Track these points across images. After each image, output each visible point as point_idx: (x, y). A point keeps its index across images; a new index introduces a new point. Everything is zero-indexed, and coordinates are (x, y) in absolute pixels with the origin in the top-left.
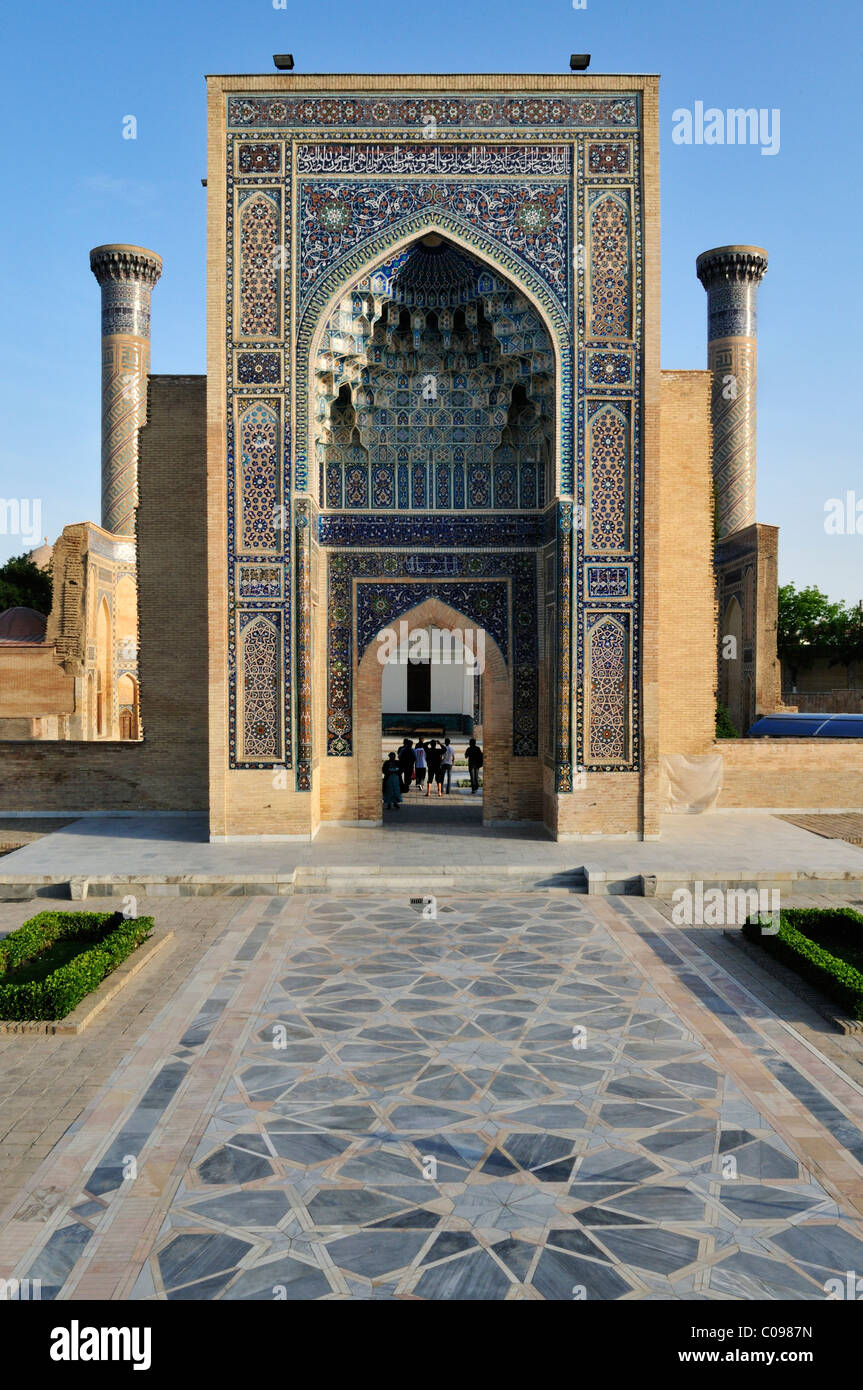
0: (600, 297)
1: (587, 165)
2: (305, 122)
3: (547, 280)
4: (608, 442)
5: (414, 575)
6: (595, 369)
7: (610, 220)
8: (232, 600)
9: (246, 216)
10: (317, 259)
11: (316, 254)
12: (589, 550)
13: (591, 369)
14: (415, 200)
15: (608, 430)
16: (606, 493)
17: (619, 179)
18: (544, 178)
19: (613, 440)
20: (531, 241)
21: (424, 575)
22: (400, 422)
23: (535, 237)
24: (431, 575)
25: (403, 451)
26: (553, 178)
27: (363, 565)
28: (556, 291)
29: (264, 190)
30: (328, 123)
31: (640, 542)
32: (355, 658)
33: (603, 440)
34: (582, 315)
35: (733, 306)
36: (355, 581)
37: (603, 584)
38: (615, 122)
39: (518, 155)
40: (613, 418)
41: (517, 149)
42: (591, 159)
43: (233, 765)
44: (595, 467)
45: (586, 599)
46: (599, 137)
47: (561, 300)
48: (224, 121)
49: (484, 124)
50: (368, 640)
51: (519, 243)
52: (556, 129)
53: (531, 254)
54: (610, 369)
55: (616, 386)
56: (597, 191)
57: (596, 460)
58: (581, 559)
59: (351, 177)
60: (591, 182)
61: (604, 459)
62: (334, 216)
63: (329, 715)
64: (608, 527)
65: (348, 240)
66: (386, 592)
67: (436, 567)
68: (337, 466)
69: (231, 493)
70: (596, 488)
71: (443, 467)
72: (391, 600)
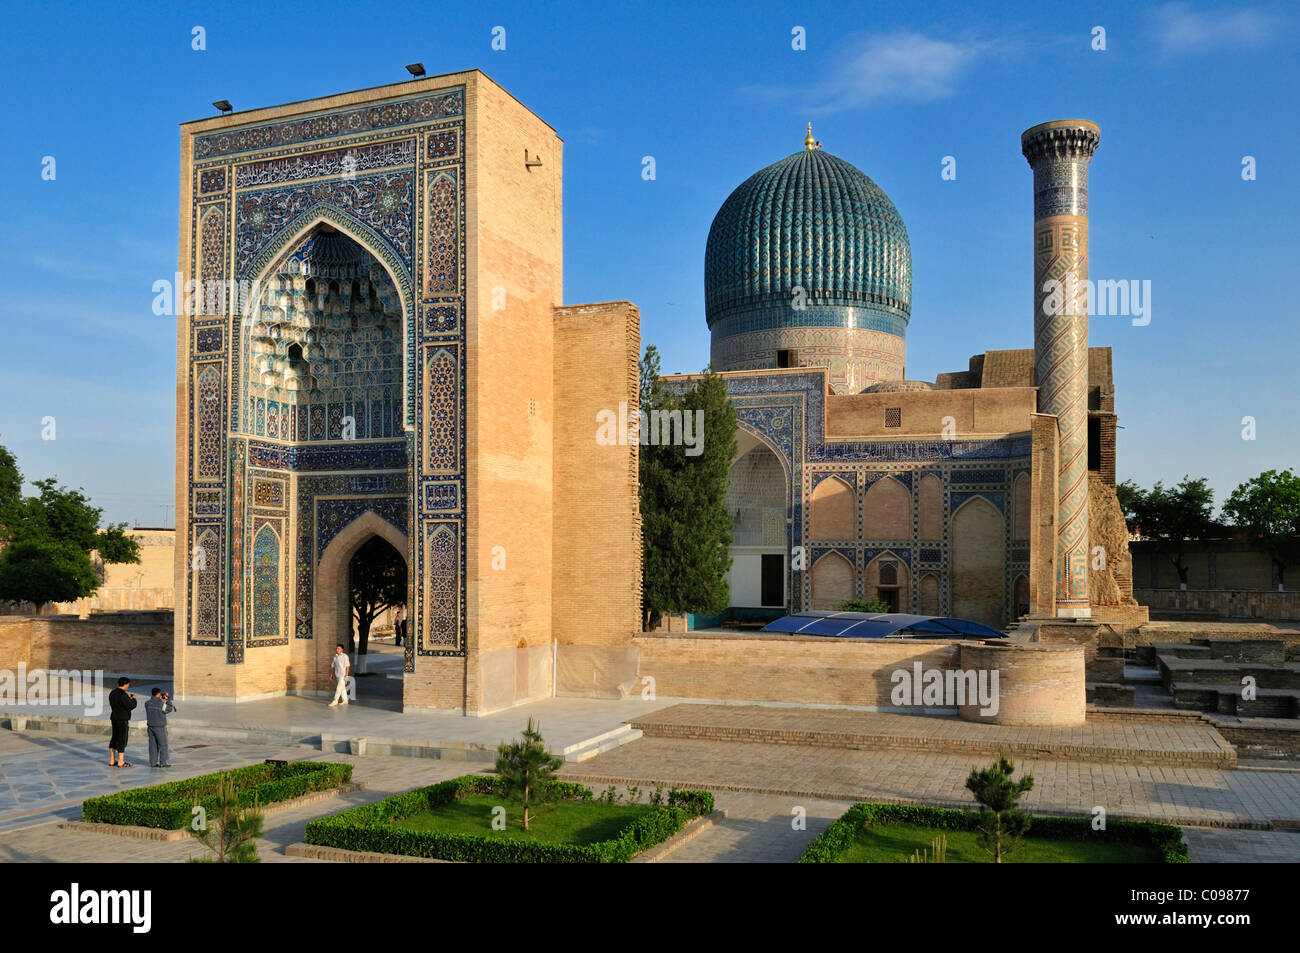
0: (435, 261)
1: (426, 153)
2: (240, 150)
3: (398, 251)
4: (442, 380)
5: (356, 492)
6: (431, 320)
7: (443, 195)
8: (191, 515)
9: (205, 225)
10: (247, 253)
11: (245, 249)
12: (426, 470)
13: (427, 320)
14: (309, 198)
15: (442, 370)
16: (441, 422)
17: (449, 161)
18: (396, 168)
19: (446, 378)
20: (387, 220)
21: (363, 492)
23: (390, 217)
24: (368, 492)
25: (349, 393)
26: (403, 167)
27: (321, 486)
28: (404, 259)
29: (216, 204)
30: (255, 148)
31: (464, 462)
32: (315, 559)
33: (438, 378)
34: (421, 277)
36: (316, 498)
37: (438, 499)
38: (447, 114)
39: (378, 152)
40: (446, 359)
41: (378, 147)
42: (429, 147)
44: (432, 401)
45: (425, 511)
46: (435, 129)
47: (407, 266)
48: (191, 156)
49: (355, 132)
50: (325, 546)
51: (379, 223)
52: (404, 127)
53: (387, 231)
54: (441, 319)
55: (447, 333)
56: (433, 173)
57: (433, 396)
58: (420, 478)
59: (269, 186)
60: (429, 166)
61: (439, 395)
62: (258, 218)
63: (297, 606)
64: (442, 451)
65: (266, 236)
66: (338, 507)
67: (371, 486)
68: (304, 407)
69: (191, 436)
70: (433, 419)
71: (376, 404)
72: (340, 513)
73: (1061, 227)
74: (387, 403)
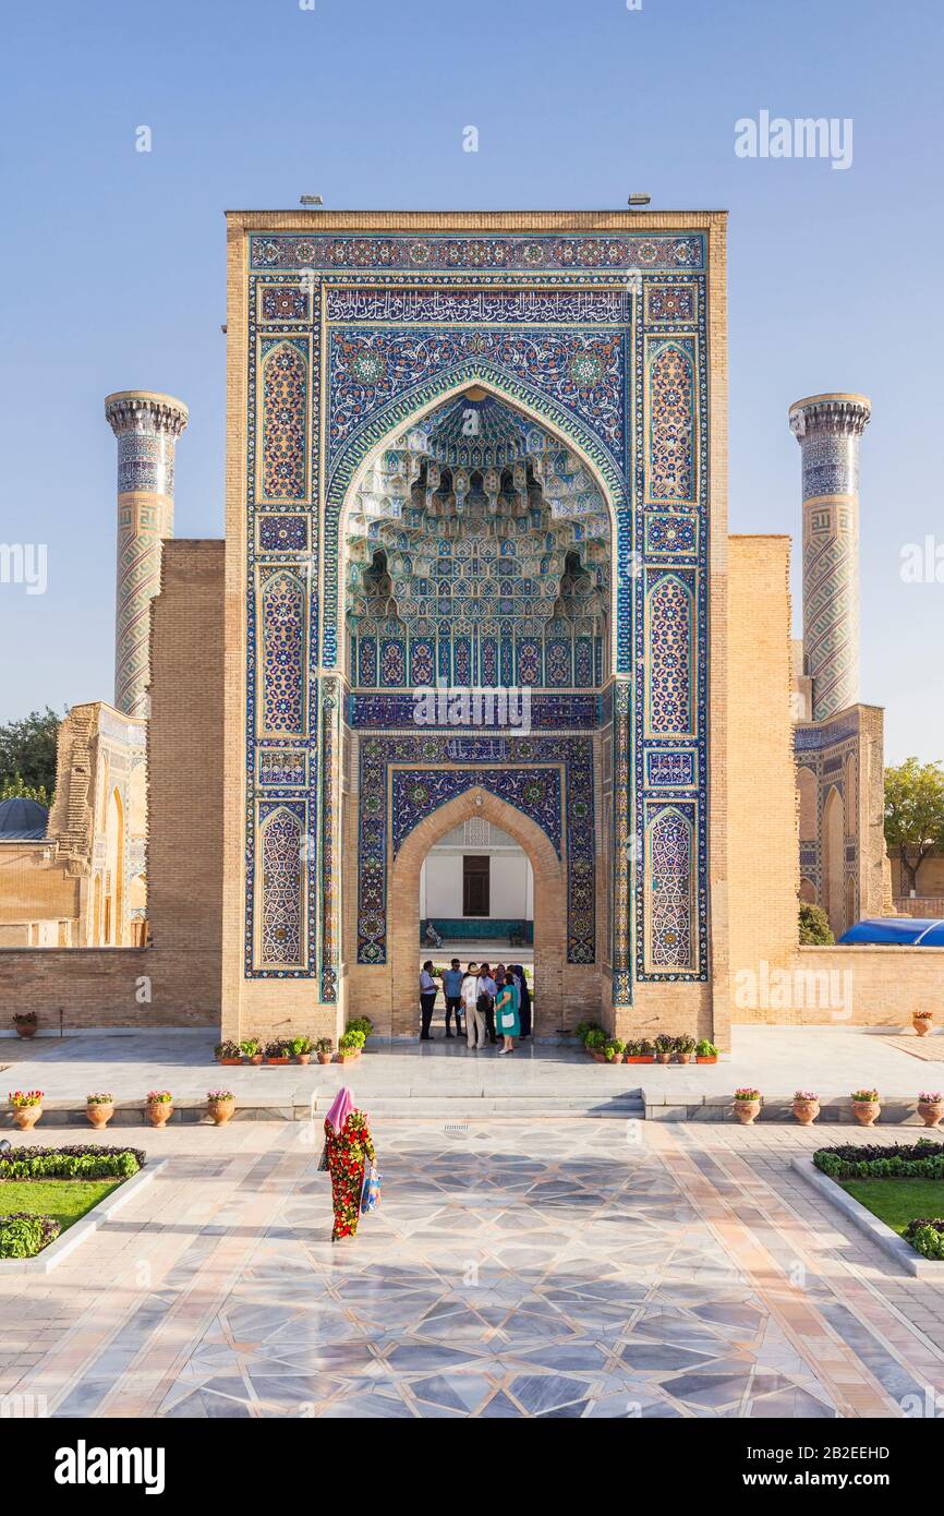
0: (660, 456)
1: (646, 310)
2: (336, 264)
3: (603, 437)
4: (670, 614)
5: (456, 761)
6: (656, 534)
7: (672, 371)
8: (251, 788)
9: (270, 366)
10: (348, 414)
11: (347, 409)
12: (649, 734)
13: (651, 534)
14: (456, 350)
15: (670, 601)
16: (667, 670)
17: (682, 327)
18: (599, 325)
19: (675, 612)
20: (584, 395)
21: (468, 761)
22: (441, 593)
23: (588, 392)
24: (476, 761)
25: (445, 624)
26: (609, 326)
27: (399, 750)
28: (612, 450)
29: (290, 339)
30: (361, 266)
31: (704, 725)
32: (390, 853)
33: (664, 612)
34: (641, 476)
35: (830, 461)
36: (391, 767)
37: (665, 771)
38: (679, 264)
39: (570, 301)
40: (675, 588)
41: (569, 294)
42: (651, 305)
43: (249, 974)
44: (655, 641)
45: (647, 787)
46: (659, 281)
47: (618, 460)
48: (246, 261)
49: (534, 267)
50: (405, 834)
51: (571, 397)
52: (613, 273)
53: (585, 409)
54: (671, 534)
55: (680, 553)
56: (657, 340)
57: (656, 634)
58: (640, 743)
59: (387, 325)
60: (651, 329)
61: (665, 634)
62: (367, 368)
63: (360, 917)
64: (670, 708)
65: (382, 394)
66: (426, 781)
67: (481, 752)
68: (371, 640)
69: (252, 670)
70: (657, 665)
71: (489, 641)
72: (430, 788)
73: (838, 507)
74: (506, 641)
